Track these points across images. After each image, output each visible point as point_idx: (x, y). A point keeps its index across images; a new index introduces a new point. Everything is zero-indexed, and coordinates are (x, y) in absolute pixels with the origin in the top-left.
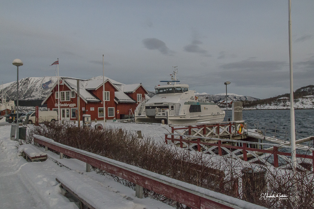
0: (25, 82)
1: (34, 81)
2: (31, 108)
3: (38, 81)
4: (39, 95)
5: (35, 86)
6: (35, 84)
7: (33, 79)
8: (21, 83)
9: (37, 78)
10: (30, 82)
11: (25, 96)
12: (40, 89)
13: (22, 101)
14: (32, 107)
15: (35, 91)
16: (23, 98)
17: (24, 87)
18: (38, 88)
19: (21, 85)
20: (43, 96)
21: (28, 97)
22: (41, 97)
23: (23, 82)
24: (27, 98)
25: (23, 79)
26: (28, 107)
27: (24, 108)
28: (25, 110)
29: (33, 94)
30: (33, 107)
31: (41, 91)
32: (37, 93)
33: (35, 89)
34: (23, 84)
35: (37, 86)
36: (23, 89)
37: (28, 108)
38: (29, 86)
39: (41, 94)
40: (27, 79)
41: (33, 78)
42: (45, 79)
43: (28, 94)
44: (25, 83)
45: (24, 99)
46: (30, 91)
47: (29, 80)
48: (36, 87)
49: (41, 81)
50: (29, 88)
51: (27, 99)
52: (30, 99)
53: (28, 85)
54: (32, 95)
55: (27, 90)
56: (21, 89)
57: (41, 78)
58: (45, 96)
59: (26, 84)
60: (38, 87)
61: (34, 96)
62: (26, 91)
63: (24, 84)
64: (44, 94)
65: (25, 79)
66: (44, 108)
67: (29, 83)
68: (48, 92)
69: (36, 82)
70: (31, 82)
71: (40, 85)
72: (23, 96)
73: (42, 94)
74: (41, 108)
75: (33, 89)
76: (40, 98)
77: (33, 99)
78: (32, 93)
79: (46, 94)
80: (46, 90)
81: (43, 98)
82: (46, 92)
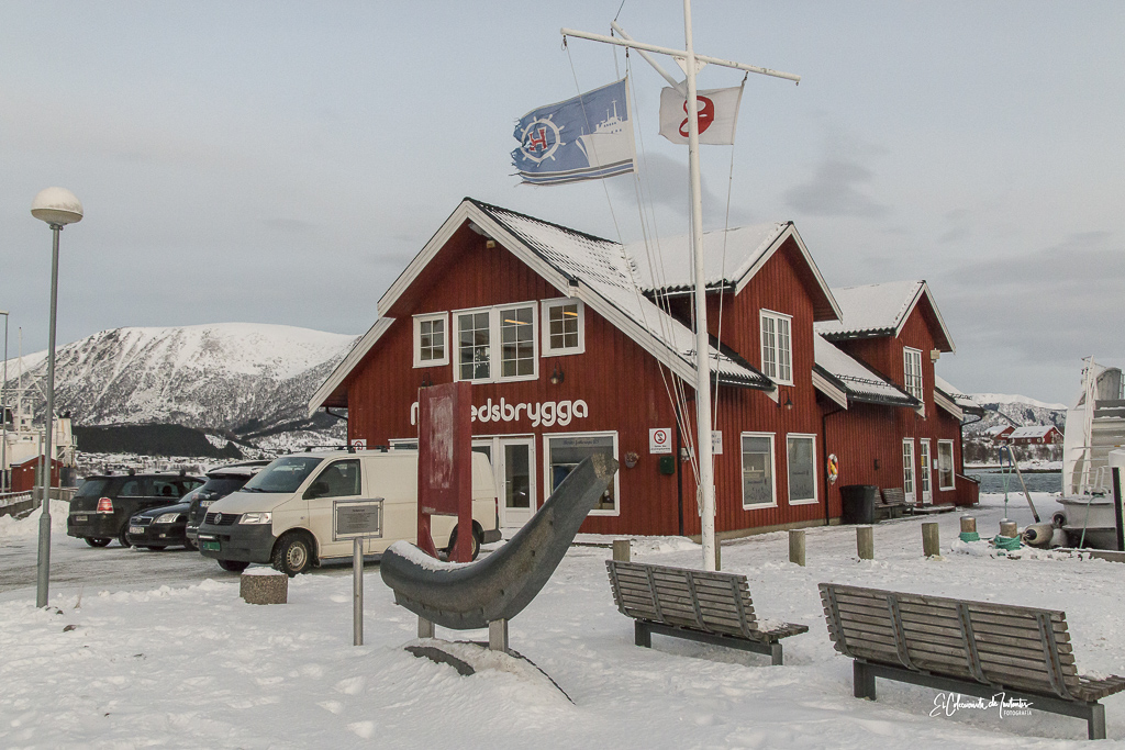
0: (101, 347)
1: (141, 345)
2: (124, 460)
3: (154, 342)
4: (158, 403)
5: (141, 366)
6: (142, 355)
7: (135, 337)
8: (85, 350)
9: (150, 333)
10: (121, 350)
11: (101, 406)
12: (162, 376)
13: (90, 428)
14: (130, 457)
15: (142, 385)
16: (92, 417)
17: (98, 367)
18: (153, 372)
19: (85, 362)
20: (174, 406)
21: (114, 412)
22: (167, 414)
23: (94, 348)
24: (108, 415)
25: (96, 336)
26: (112, 456)
27: (98, 458)
29: (135, 398)
30: (135, 456)
31: (167, 387)
32: (148, 394)
33: (142, 379)
34: (94, 355)
35: (149, 363)
36: (93, 380)
38: (118, 365)
39: (165, 400)
40: (110, 336)
41: (135, 332)
42: (183, 335)
43: (114, 401)
44: (104, 352)
45: (97, 419)
46: (122, 388)
47: (121, 338)
48: (147, 371)
49: (168, 342)
50: (116, 373)
51: (107, 422)
52: (121, 419)
53: (114, 361)
54: (128, 404)
55: (110, 383)
56: (87, 379)
57: (169, 331)
58: (182, 408)
59: (106, 359)
60: (156, 370)
61: (136, 409)
62: (106, 387)
63: (100, 357)
64: (179, 400)
65: (104, 335)
66: (180, 458)
67: (117, 351)
68: (194, 392)
69: (149, 348)
70: (127, 347)
71: (162, 361)
72: (91, 408)
73: (170, 400)
74: (165, 459)
75: (132, 378)
76: (162, 416)
77: (134, 419)
78: (128, 394)
79: (190, 398)
80: (186, 379)
81: (174, 414)
82: (189, 389)
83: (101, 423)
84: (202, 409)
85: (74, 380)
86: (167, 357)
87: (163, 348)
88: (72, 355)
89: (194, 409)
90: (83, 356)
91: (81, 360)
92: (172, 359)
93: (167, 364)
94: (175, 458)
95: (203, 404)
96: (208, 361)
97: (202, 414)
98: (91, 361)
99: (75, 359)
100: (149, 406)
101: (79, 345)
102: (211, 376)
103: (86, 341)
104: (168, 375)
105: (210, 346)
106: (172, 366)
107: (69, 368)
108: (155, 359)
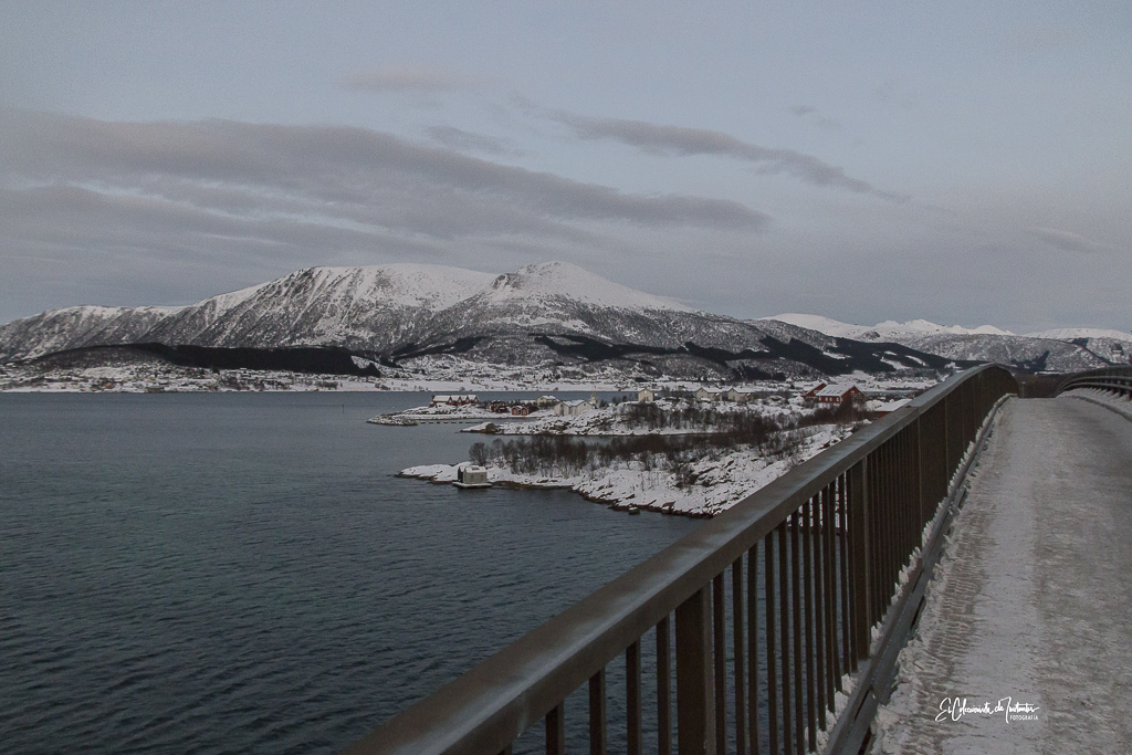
0: (299, 282)
1: (329, 281)
2: (280, 377)
3: (337, 278)
4: (339, 329)
5: (326, 298)
6: (329, 289)
7: (326, 274)
8: (286, 285)
9: (336, 271)
10: (313, 285)
11: (295, 331)
12: (342, 306)
14: (287, 374)
15: (327, 314)
16: (287, 340)
17: (296, 300)
18: (336, 304)
19: (285, 295)
20: (350, 331)
21: (304, 336)
22: (344, 338)
23: (294, 283)
24: (299, 338)
25: (296, 274)
27: (259, 375)
28: (256, 385)
29: (321, 325)
30: (292, 373)
31: (348, 316)
32: (330, 322)
33: (326, 309)
34: (293, 289)
35: (335, 296)
36: (290, 309)
37: (273, 375)
38: (309, 297)
39: (343, 327)
40: (306, 274)
41: (325, 271)
42: (361, 273)
43: (305, 327)
44: (300, 286)
45: (290, 341)
46: (312, 316)
47: (314, 276)
48: (332, 302)
49: (350, 279)
50: (308, 304)
51: (297, 343)
52: (308, 342)
53: (306, 294)
54: (317, 330)
55: (301, 311)
56: (286, 308)
57: (351, 269)
58: (357, 333)
59: (301, 292)
60: (339, 302)
61: (321, 334)
62: (300, 315)
63: (297, 291)
64: (355, 326)
65: (301, 273)
67: (310, 287)
69: (335, 284)
70: (318, 283)
71: (343, 294)
72: (288, 332)
73: (348, 327)
74: (314, 376)
75: (320, 308)
76: (340, 339)
77: (316, 342)
78: (316, 321)
79: (363, 325)
80: (361, 310)
81: (349, 338)
82: (363, 318)
83: (294, 344)
84: (372, 334)
85: (277, 309)
86: (348, 292)
87: (345, 283)
88: (277, 289)
89: (365, 334)
90: (285, 290)
91: (283, 294)
92: (352, 293)
93: (348, 297)
94: (323, 375)
95: (373, 330)
96: (380, 294)
97: (372, 339)
98: (290, 294)
99: (279, 292)
100: (331, 331)
101: (283, 281)
102: (381, 307)
103: (287, 278)
104: (348, 306)
105: (382, 283)
106: (351, 299)
107: (274, 299)
108: (339, 293)
